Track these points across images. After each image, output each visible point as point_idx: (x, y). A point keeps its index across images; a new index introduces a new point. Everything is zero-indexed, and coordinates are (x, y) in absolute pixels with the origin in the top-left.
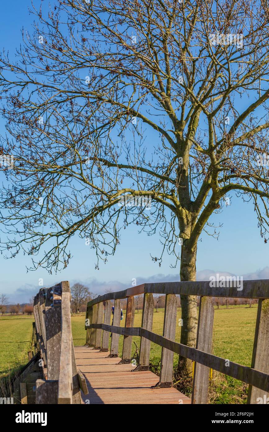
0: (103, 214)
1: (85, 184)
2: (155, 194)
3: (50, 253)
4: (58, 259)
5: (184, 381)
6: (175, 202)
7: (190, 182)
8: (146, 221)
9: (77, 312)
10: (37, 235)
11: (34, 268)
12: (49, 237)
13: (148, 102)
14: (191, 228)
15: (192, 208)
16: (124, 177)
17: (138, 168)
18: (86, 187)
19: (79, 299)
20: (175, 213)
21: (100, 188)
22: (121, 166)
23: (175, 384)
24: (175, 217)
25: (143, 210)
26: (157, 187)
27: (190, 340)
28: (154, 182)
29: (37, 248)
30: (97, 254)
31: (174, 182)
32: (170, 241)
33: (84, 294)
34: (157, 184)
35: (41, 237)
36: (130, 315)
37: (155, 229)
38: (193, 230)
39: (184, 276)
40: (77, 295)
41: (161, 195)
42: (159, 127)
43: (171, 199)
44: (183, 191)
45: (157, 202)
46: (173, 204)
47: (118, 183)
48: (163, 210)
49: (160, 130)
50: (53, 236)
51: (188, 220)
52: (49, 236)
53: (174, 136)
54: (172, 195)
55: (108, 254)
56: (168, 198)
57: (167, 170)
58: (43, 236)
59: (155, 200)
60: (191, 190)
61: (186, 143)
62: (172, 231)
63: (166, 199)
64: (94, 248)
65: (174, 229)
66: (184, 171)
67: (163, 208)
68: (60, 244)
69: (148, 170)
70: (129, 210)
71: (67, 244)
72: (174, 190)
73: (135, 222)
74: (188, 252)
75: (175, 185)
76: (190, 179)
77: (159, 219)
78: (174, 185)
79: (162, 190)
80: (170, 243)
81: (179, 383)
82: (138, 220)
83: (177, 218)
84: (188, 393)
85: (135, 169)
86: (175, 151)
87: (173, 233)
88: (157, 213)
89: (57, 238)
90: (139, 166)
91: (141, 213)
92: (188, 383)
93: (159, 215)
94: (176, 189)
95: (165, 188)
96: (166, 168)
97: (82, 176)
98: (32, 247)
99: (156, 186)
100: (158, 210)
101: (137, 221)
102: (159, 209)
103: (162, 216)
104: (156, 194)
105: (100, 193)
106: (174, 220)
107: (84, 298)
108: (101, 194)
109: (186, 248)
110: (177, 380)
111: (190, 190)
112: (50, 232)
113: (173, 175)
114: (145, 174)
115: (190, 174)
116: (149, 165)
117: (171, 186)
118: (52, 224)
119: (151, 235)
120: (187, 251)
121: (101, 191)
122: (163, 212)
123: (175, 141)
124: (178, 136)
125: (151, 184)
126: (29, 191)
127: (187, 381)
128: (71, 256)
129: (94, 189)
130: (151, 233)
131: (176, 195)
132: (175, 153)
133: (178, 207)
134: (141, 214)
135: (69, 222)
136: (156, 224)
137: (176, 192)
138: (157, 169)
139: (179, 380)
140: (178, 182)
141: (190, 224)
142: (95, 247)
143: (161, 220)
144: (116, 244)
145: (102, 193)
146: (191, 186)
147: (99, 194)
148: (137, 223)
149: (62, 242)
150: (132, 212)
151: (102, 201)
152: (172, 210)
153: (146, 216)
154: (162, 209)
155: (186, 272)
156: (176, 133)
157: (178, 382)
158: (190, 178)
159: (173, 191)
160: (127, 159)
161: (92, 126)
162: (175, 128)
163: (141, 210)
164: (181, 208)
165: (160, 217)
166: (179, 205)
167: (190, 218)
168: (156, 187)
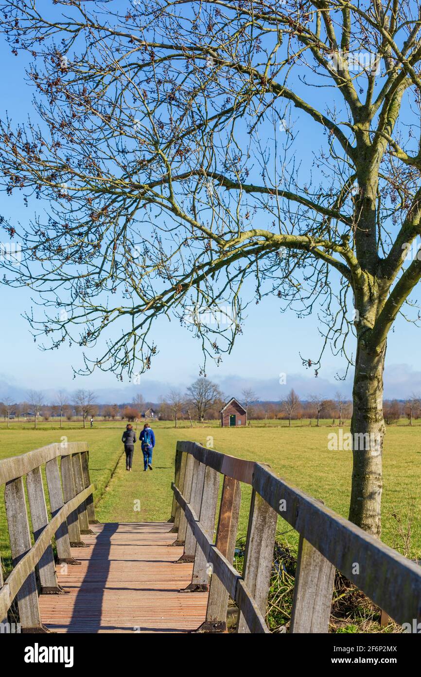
0: (215, 277)
1: (179, 219)
2: (310, 243)
3: (119, 344)
4: (134, 355)
5: (353, 594)
6: (348, 259)
7: (379, 225)
8: (295, 292)
9: (200, 420)
10: (97, 310)
11: (85, 370)
12: (119, 316)
13: (302, 59)
14: (377, 308)
15: (379, 271)
16: (258, 210)
17: (280, 193)
18: (181, 224)
19: (204, 401)
20: (348, 279)
21: (206, 227)
22: (250, 189)
23: (336, 599)
24: (348, 286)
25: (291, 272)
26: (317, 232)
27: (367, 518)
28: (311, 222)
29: (96, 334)
30: (203, 349)
31: (347, 221)
32: (336, 331)
33: (211, 394)
34: (318, 225)
35: (105, 314)
36: (229, 518)
37: (311, 306)
38: (380, 312)
39: (360, 399)
40: (201, 395)
41: (323, 243)
42: (324, 118)
43: (341, 253)
44: (365, 238)
45: (317, 259)
46: (345, 263)
47: (240, 218)
48: (327, 273)
49: (327, 123)
50: (124, 313)
51: (371, 295)
52: (116, 313)
53: (353, 134)
54: (343, 245)
55: (220, 351)
56: (336, 251)
57: (337, 200)
58: (108, 312)
59: (312, 255)
60: (380, 239)
61: (373, 149)
62: (342, 312)
63: (332, 253)
64: (199, 337)
65: (344, 308)
66: (369, 201)
67: (327, 270)
68: (137, 328)
69: (301, 198)
70: (265, 270)
71: (149, 329)
72: (348, 235)
73: (276, 292)
74: (369, 354)
75: (350, 226)
76: (378, 219)
77: (318, 289)
78: (348, 228)
79: (327, 236)
80: (337, 334)
81: (344, 598)
82: (281, 289)
83: (350, 290)
84: (360, 617)
85: (276, 194)
86: (352, 164)
87: (344, 317)
88: (314, 278)
89: (133, 317)
90: (281, 188)
91: (286, 277)
92: (360, 599)
93: (319, 282)
94: (351, 234)
95: (332, 233)
96: (336, 198)
97: (171, 203)
98: (87, 332)
99: (316, 228)
100: (317, 272)
101: (280, 291)
102: (320, 272)
103: (324, 284)
104: (312, 242)
105: (206, 236)
106: (346, 292)
107: (211, 399)
108: (207, 238)
109: (366, 346)
110: (340, 592)
111: (377, 238)
112: (119, 307)
113: (348, 209)
114: (294, 205)
115: (378, 210)
116: (305, 190)
117: (342, 228)
118: (127, 291)
119: (303, 316)
120: (367, 351)
121: (207, 233)
122: (327, 277)
123: (354, 144)
124: (359, 134)
125: (308, 226)
126: (82, 230)
127: (358, 595)
128: (157, 350)
129: (195, 228)
130: (303, 312)
131: (351, 245)
132: (352, 167)
133: (355, 268)
134: (287, 280)
135: (145, 289)
136: (313, 297)
137: (351, 240)
138: (319, 198)
139: (343, 592)
140: (356, 221)
141: (376, 301)
142: (201, 337)
143: (323, 292)
144: (235, 334)
145: (210, 236)
146: (379, 232)
147: (204, 238)
148: (279, 294)
149: (141, 325)
150: (270, 275)
151: (209, 252)
152: (342, 273)
153: (296, 283)
154: (325, 271)
155: (365, 391)
156: (355, 127)
157: (341, 596)
158: (378, 217)
159: (345, 237)
160: (263, 175)
161: (199, 109)
162: (354, 119)
163: (287, 271)
164: (359, 271)
165: (321, 286)
166: (356, 265)
167: (375, 291)
168: (315, 231)
